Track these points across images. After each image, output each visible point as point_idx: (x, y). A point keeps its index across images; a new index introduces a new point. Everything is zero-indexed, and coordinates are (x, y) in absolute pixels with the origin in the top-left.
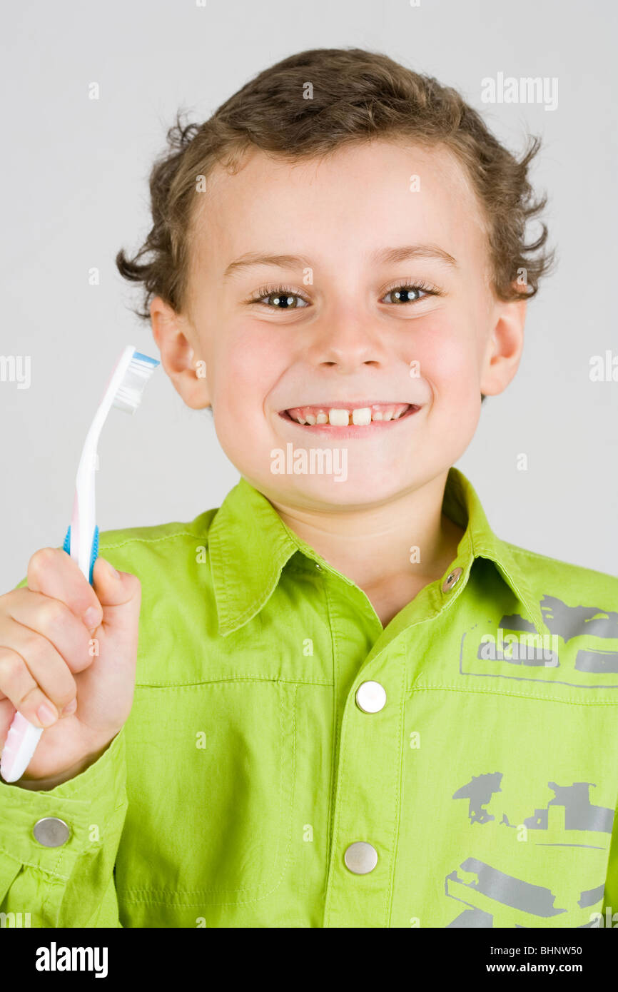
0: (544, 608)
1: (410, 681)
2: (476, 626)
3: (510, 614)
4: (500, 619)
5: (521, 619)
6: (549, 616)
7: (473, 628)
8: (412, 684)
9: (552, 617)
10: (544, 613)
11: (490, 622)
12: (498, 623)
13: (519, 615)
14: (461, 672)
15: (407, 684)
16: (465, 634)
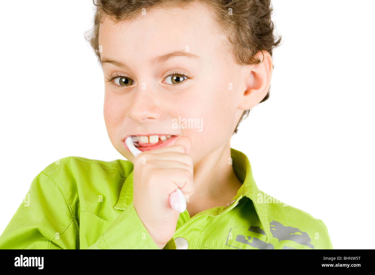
0: (271, 226)
1: (201, 242)
2: (237, 227)
3: (255, 226)
4: (249, 227)
5: (260, 229)
6: (273, 229)
7: (235, 228)
8: (202, 244)
9: (275, 230)
10: (271, 228)
11: (244, 227)
12: (248, 228)
13: (259, 227)
14: (226, 244)
15: (200, 243)
16: (231, 229)
